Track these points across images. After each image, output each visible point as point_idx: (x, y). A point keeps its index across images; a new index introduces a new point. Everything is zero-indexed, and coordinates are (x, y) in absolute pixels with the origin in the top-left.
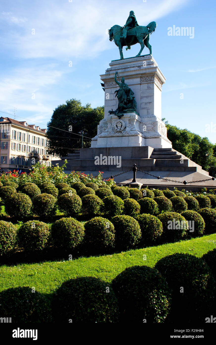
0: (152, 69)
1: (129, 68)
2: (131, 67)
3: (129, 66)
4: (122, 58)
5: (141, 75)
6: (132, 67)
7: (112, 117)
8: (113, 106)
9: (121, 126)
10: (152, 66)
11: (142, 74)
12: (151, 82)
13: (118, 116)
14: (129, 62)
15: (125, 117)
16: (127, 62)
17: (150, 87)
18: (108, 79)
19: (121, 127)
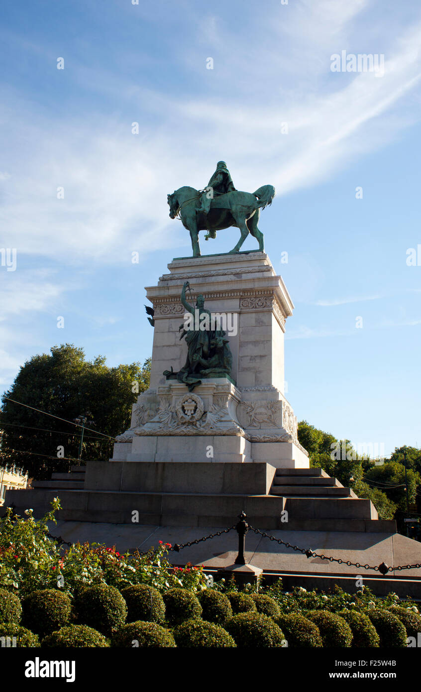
0: (268, 280)
1: (213, 276)
2: (218, 275)
3: (213, 273)
4: (197, 255)
5: (241, 294)
6: (222, 274)
7: (171, 387)
8: (172, 359)
9: (193, 408)
10: (266, 274)
11: (244, 291)
12: (266, 309)
13: (186, 385)
14: (213, 263)
15: (204, 386)
16: (209, 263)
17: (262, 322)
18: (164, 298)
19: (195, 411)
